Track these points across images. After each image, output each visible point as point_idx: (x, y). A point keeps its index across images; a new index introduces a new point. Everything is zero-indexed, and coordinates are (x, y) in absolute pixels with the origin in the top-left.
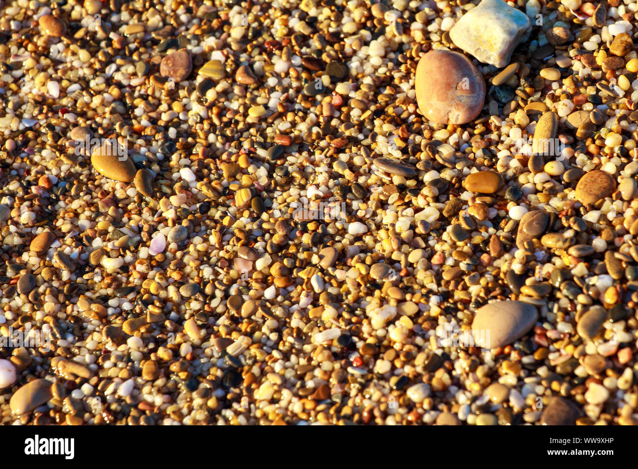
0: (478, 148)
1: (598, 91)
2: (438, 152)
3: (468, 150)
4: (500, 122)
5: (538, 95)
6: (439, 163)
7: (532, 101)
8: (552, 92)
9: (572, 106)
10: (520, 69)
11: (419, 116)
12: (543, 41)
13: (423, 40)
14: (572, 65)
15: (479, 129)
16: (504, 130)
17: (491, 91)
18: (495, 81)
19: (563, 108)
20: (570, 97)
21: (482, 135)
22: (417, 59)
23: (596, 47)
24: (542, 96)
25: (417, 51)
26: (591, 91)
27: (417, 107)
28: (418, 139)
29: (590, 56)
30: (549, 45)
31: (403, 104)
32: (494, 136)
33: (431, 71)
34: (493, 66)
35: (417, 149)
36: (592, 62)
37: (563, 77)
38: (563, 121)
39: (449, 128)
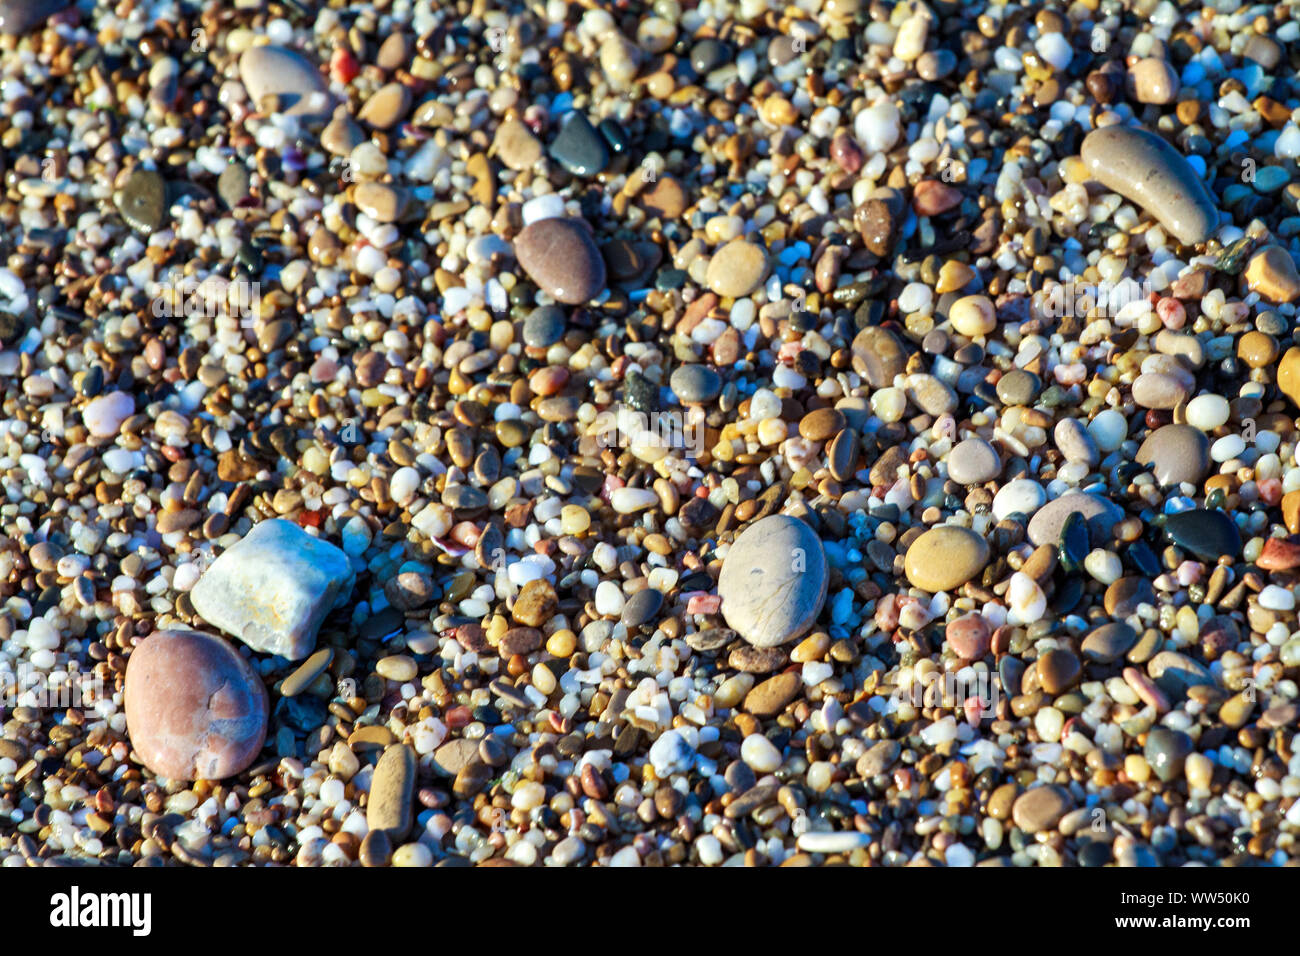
0: (258, 826)
1: (493, 697)
2: (176, 838)
3: (236, 830)
4: (301, 771)
5: (375, 711)
6: (179, 861)
7: (362, 725)
8: (402, 703)
9: (443, 730)
10: (337, 659)
11: (136, 767)
12: (379, 602)
13: (136, 611)
14: (439, 649)
15: (258, 786)
16: (309, 785)
17: (279, 708)
18: (287, 688)
19: (424, 736)
20: (438, 712)
21: (265, 798)
22: (126, 650)
23: (484, 609)
24: (382, 713)
25: (127, 636)
26: (479, 698)
27: (130, 749)
28: (135, 813)
29: (474, 630)
30: (392, 610)
31: (101, 743)
32: (288, 800)
33: (156, 675)
34: (281, 658)
35: (133, 834)
36: (479, 641)
37: (422, 673)
38: (426, 761)
39: (197, 787)
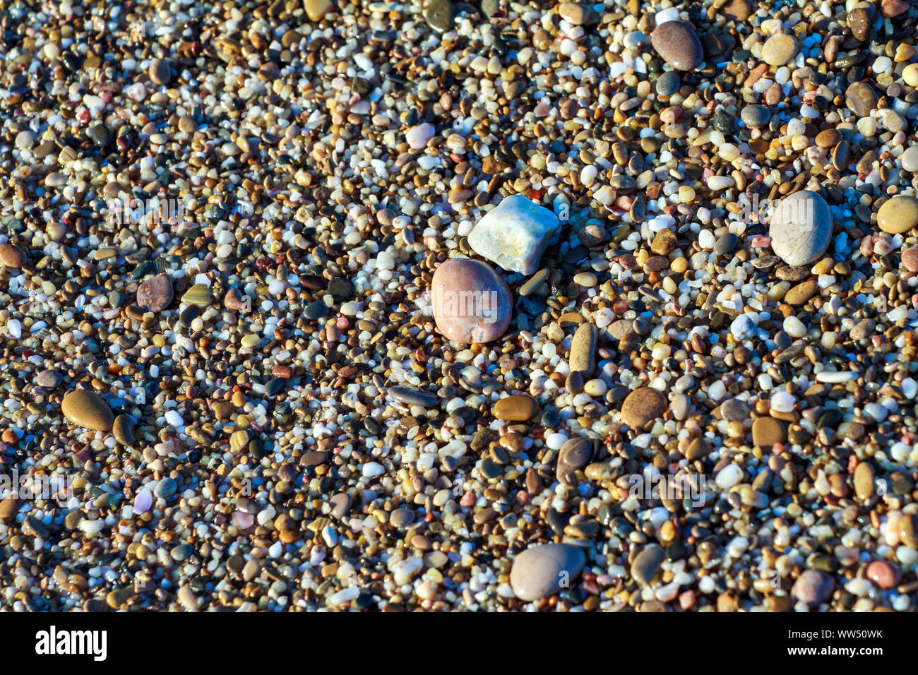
0: (507, 370)
1: (640, 296)
2: (461, 376)
3: (495, 371)
4: (531, 338)
5: (573, 304)
6: (463, 389)
7: (566, 312)
8: (589, 300)
9: (612, 315)
10: (551, 275)
11: (438, 336)
12: (575, 242)
13: (437, 248)
14: (609, 269)
15: (507, 347)
16: (536, 346)
17: (518, 302)
18: (523, 291)
19: (601, 318)
20: (609, 304)
21: (511, 353)
22: (431, 270)
23: (635, 246)
24: (577, 305)
25: (432, 262)
26: (632, 296)
27: (435, 326)
28: (438, 362)
29: (629, 257)
30: (582, 246)
31: (418, 322)
32: (525, 354)
33: (449, 284)
34: (519, 274)
35: (437, 374)
36: (632, 264)
37: (600, 282)
38: (602, 332)
39: (473, 347)
